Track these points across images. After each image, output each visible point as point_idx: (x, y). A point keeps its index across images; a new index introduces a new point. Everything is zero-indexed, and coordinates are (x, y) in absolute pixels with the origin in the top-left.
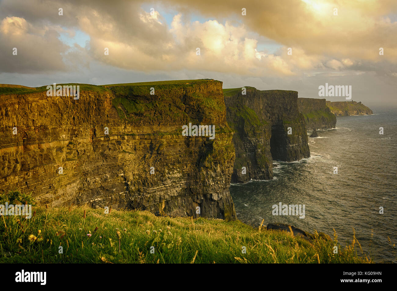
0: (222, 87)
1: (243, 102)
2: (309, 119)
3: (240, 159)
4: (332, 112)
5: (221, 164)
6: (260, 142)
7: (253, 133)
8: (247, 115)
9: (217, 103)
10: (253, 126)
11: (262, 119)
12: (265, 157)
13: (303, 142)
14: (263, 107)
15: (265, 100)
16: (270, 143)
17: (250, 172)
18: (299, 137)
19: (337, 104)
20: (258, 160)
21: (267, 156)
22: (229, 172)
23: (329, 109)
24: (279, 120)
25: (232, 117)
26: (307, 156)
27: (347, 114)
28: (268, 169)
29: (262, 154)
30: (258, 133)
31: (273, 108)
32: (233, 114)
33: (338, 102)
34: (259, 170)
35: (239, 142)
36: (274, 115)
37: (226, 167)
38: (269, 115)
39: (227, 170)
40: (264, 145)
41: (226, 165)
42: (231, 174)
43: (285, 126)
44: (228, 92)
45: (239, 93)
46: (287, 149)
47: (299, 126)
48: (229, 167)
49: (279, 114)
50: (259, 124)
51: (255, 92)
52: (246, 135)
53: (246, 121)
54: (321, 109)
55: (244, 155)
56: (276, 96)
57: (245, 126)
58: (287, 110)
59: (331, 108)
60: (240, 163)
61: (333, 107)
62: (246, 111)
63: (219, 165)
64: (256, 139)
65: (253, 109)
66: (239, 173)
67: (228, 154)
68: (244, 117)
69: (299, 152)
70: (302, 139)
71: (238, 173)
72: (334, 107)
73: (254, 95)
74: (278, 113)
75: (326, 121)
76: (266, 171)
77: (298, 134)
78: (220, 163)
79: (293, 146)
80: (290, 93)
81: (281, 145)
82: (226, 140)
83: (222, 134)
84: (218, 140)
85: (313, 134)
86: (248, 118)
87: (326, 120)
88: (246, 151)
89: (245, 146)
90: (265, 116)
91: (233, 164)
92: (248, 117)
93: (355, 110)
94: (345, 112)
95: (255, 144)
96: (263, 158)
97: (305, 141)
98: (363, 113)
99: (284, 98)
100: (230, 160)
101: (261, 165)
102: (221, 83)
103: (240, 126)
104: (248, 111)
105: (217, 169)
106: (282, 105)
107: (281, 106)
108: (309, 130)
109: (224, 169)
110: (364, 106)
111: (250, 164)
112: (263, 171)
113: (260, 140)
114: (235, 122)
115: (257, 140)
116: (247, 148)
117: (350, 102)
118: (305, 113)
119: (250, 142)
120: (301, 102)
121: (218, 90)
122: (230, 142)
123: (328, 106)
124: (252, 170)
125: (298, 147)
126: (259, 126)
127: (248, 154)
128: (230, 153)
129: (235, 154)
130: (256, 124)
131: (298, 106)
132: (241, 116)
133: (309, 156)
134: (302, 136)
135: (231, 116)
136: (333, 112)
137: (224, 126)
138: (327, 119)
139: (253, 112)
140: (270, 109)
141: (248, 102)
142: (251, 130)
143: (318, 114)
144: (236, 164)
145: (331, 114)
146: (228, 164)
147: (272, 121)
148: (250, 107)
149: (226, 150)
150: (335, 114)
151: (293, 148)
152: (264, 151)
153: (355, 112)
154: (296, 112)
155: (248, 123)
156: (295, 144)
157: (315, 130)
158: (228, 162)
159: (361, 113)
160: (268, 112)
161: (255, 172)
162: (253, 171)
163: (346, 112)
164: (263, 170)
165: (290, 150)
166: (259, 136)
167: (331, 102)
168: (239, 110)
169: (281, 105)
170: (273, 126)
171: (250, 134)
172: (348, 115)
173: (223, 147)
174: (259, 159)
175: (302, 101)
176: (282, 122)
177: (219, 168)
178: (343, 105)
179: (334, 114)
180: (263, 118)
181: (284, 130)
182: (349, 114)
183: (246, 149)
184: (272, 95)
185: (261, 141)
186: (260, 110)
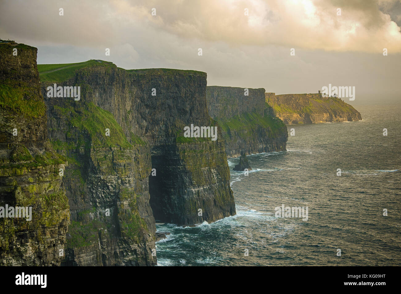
0: (37, 61)
1: (87, 95)
2: (232, 132)
3: (81, 224)
4: (277, 116)
5: (37, 238)
6: (128, 185)
7: (110, 165)
8: (96, 124)
9: (26, 97)
10: (111, 150)
11: (131, 133)
12: (138, 218)
13: (220, 181)
14: (132, 106)
15: (135, 90)
16: (148, 186)
17: (105, 253)
18: (211, 171)
19: (288, 99)
20: (124, 225)
21: (142, 214)
22: (54, 255)
23: (272, 110)
24: (167, 135)
25: (62, 128)
26: (228, 211)
27: (308, 121)
28: (145, 245)
29: (132, 210)
30: (122, 164)
31: (155, 108)
32: (65, 122)
33: (289, 95)
34: (124, 248)
35: (78, 185)
36: (158, 124)
37: (48, 243)
38: (145, 123)
39: (50, 251)
40: (135, 190)
41: (49, 241)
42: (59, 260)
43: (180, 149)
44: (49, 72)
45: (77, 75)
46: (186, 197)
47: (210, 148)
48: (54, 245)
49: (168, 122)
50: (123, 143)
51: (113, 74)
52: (95, 170)
53: (93, 137)
54: (255, 109)
55: (92, 215)
56: (160, 82)
57: (92, 149)
58: (185, 112)
59: (276, 108)
60: (83, 235)
61: (279, 105)
62: (93, 116)
63: (30, 240)
64: (118, 178)
65: (110, 111)
66: (79, 257)
67: (52, 214)
68: (89, 129)
69: (213, 204)
70: (217, 175)
71: (77, 256)
72: (282, 105)
73: (112, 79)
74: (165, 119)
75: (268, 135)
76: (140, 248)
77: (209, 164)
78: (32, 237)
79: (198, 191)
80: (190, 76)
81: (172, 190)
82: (47, 182)
83: (38, 167)
84: (29, 183)
85: (240, 163)
86: (98, 131)
87: (267, 133)
88: (96, 206)
89: (92, 193)
90: (137, 126)
91: (65, 237)
92: (99, 129)
93: (326, 113)
94: (305, 115)
95: (115, 188)
96: (133, 221)
97: (224, 180)
98: (341, 117)
99: (177, 86)
100: (57, 228)
101: (131, 235)
102: (35, 50)
103: (82, 150)
104: (98, 115)
105: (26, 251)
106: (173, 102)
107: (172, 105)
108: (231, 155)
109: (42, 249)
110: (343, 102)
111: (104, 235)
112: (135, 250)
113: (127, 179)
114: (70, 139)
115: (120, 181)
116: (99, 198)
117: (316, 94)
118: (222, 119)
119: (105, 185)
120: (213, 96)
121: (26, 67)
122: (58, 187)
123: (271, 104)
124: (109, 248)
125: (209, 194)
126: (124, 149)
127: (100, 213)
128: (57, 211)
129: (68, 214)
130: (118, 145)
131: (208, 104)
132: (83, 126)
133: (232, 212)
134: (218, 168)
135: (59, 126)
136: (280, 116)
137: (44, 150)
138: (269, 131)
139: (109, 118)
140: (147, 111)
141: (97, 94)
142: (105, 157)
143: (250, 120)
144: (73, 236)
145: (276, 120)
146: (52, 237)
147: (153, 137)
148: (102, 107)
149: (48, 204)
150: (285, 120)
151: (199, 196)
152: (137, 204)
153: (326, 116)
154: (204, 116)
155: (100, 143)
156: (203, 186)
157: (243, 155)
158: (52, 232)
159: (338, 118)
160: (142, 117)
161: (115, 253)
162: (112, 249)
163: (308, 116)
164: (134, 246)
165: (192, 200)
166: (124, 171)
167: (276, 95)
168: (79, 113)
169: (170, 102)
170: (156, 148)
171: (104, 167)
172: (312, 123)
173: (41, 199)
174: (125, 222)
175: (215, 94)
176: (175, 139)
177: (31, 248)
178: (301, 101)
179: (282, 121)
180: (133, 131)
181: (179, 155)
182: (314, 120)
183: (96, 202)
184: (152, 79)
185: (129, 181)
186: (126, 114)
